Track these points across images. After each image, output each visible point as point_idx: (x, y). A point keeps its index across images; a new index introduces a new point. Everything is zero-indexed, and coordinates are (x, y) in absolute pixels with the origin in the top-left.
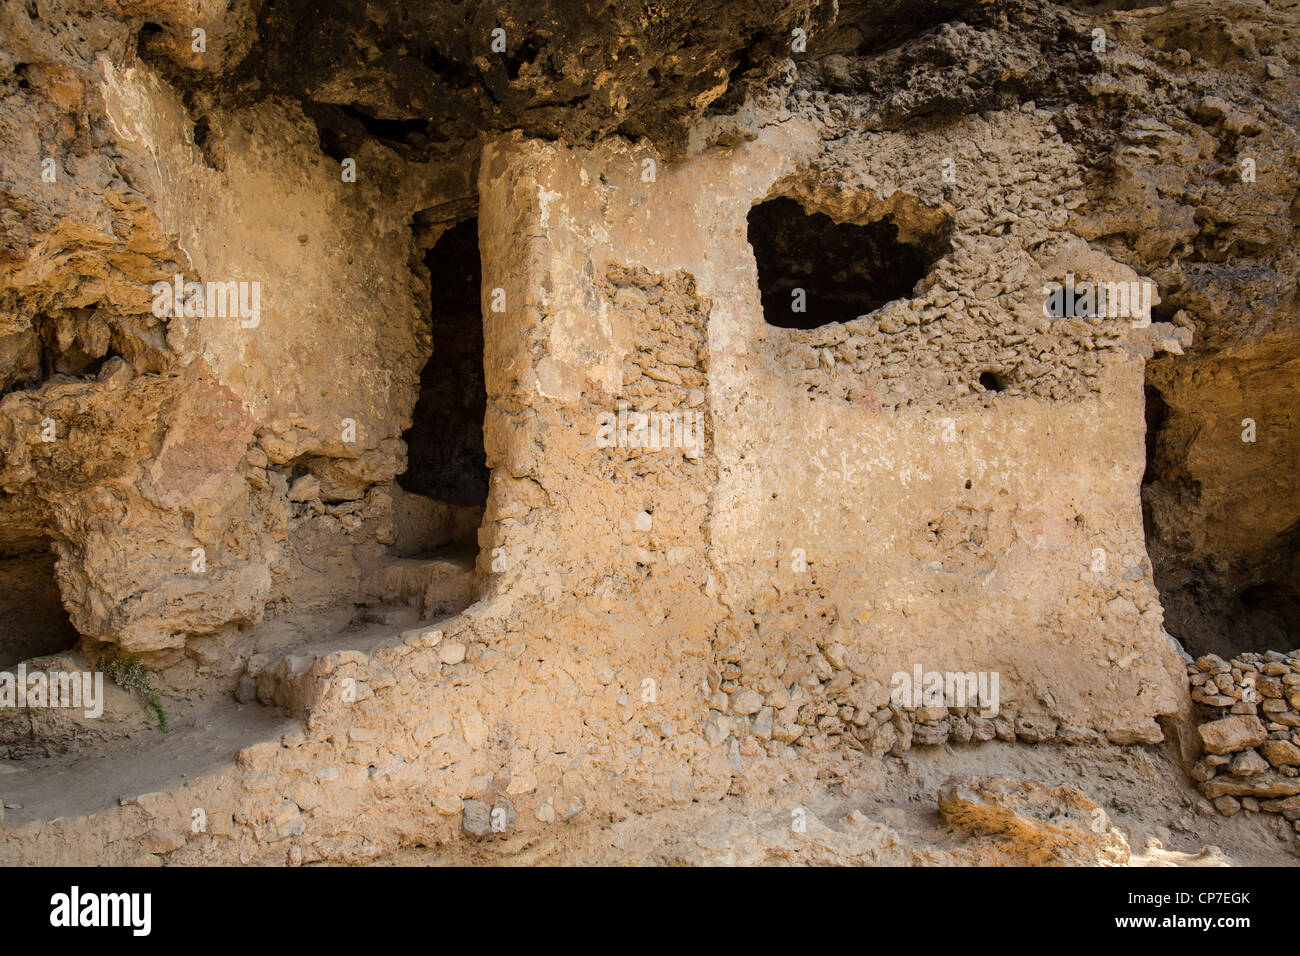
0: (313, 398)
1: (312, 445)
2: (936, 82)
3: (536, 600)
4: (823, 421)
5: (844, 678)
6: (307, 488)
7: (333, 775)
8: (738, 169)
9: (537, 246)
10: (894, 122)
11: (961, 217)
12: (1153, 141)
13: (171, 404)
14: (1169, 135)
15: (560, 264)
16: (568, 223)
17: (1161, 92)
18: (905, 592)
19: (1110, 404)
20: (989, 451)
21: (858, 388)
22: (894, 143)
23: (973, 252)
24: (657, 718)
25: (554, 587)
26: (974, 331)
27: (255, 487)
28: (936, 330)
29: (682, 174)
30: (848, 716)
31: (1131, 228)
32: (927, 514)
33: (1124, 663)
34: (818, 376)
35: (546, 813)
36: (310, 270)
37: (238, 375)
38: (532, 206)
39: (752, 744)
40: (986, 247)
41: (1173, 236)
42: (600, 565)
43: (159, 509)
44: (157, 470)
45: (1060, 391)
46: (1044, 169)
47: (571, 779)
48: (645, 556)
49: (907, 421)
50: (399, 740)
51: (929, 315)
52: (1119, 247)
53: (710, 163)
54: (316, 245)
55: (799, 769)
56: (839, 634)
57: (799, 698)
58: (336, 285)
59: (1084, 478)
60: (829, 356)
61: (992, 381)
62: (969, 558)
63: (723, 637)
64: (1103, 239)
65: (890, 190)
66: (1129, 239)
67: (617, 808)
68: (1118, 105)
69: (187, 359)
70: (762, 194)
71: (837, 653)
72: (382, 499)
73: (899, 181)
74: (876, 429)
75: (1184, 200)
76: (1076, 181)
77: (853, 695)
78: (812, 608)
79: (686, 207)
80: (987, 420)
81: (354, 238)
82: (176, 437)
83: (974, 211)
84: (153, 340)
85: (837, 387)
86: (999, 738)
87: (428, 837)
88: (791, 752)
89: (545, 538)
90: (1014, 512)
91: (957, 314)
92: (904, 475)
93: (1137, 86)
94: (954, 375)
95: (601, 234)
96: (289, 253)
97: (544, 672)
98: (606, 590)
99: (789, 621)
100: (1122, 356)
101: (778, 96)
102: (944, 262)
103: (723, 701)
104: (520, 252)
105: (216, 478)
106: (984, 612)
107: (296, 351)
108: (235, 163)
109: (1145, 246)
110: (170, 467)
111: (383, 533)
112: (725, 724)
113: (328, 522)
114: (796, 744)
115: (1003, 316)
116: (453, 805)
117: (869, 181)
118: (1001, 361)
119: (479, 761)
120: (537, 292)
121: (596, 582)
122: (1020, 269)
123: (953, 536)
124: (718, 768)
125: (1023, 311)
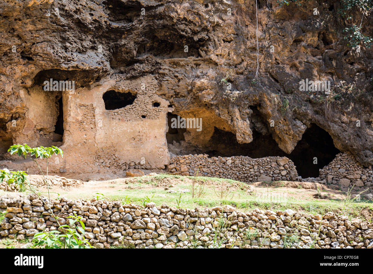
0: (42, 121)
1: (42, 127)
2: (133, 73)
3: (69, 146)
4: (115, 123)
5: (118, 159)
6: (42, 133)
7: (44, 163)
8: (101, 88)
9: (69, 103)
10: (127, 79)
11: (138, 92)
12: (167, 80)
13: (25, 122)
14: (170, 79)
15: (72, 105)
16: (73, 99)
17: (171, 72)
18: (128, 147)
19: (161, 120)
20: (142, 127)
21: (121, 118)
22: (128, 82)
23: (140, 97)
24: (87, 161)
25: (72, 144)
26: (140, 109)
27: (35, 132)
28: (134, 109)
29: (91, 91)
30: (118, 164)
31: (164, 94)
32: (132, 136)
33: (161, 158)
34: (114, 117)
35: (71, 171)
36: (41, 105)
37: (33, 119)
38: (68, 98)
39: (102, 166)
40: (142, 97)
41: (170, 95)
42: (78, 141)
43: (24, 135)
44: (24, 130)
45: (153, 118)
46: (152, 84)
47: (74, 168)
48: (85, 141)
49: (129, 123)
50: (52, 160)
51: (133, 107)
52: (163, 96)
53: (96, 88)
54: (42, 102)
55: (109, 171)
56: (117, 153)
57: (109, 161)
58: (45, 107)
59: (156, 131)
60: (116, 114)
61: (144, 117)
62: (139, 143)
63: (97, 152)
64: (161, 95)
65: (127, 89)
66: (165, 95)
67: (81, 172)
68: (164, 75)
69: (27, 118)
70: (105, 91)
71: (116, 155)
72: (52, 134)
73: (129, 87)
74: (124, 124)
75: (172, 89)
76: (157, 86)
77: (119, 161)
78: (112, 149)
79: (92, 95)
80: (142, 122)
81: (47, 100)
82: (26, 126)
83: (141, 91)
84: (23, 116)
85: (117, 118)
86: (142, 169)
87: (55, 171)
88: (108, 168)
89: (70, 138)
90: (146, 136)
91: (137, 107)
92: (128, 131)
93: (166, 72)
94: (137, 116)
95: (78, 100)
96: (39, 103)
97: (71, 154)
98: (79, 145)
99: (108, 151)
100: (163, 113)
101: (109, 77)
102: (136, 99)
103: (98, 160)
104: (67, 103)
105: (30, 131)
106: (141, 151)
107: (40, 115)
108: (32, 94)
109: (167, 96)
110: (25, 130)
111: (52, 139)
112: (97, 164)
113: (44, 137)
114: (109, 167)
115: (144, 107)
116: (59, 168)
117: (124, 88)
118: (144, 114)
119: (62, 164)
120: (69, 108)
121: (78, 144)
122: (148, 100)
123: (136, 139)
124: (96, 169)
125: (148, 106)
